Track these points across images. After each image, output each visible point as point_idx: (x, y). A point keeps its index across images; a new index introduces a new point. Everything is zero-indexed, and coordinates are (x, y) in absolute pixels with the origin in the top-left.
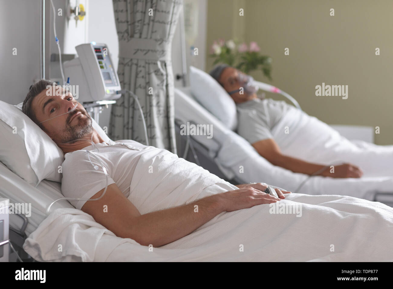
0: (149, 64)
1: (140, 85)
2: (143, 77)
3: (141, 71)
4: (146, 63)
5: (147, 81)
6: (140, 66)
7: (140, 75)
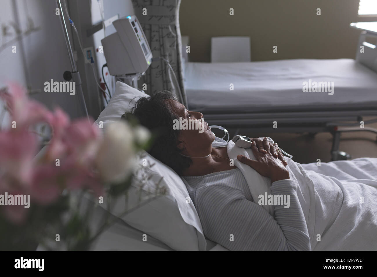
0: (162, 28)
1: (155, 48)
2: (157, 40)
3: (155, 36)
4: (160, 28)
5: (162, 44)
6: (154, 31)
7: (155, 39)
